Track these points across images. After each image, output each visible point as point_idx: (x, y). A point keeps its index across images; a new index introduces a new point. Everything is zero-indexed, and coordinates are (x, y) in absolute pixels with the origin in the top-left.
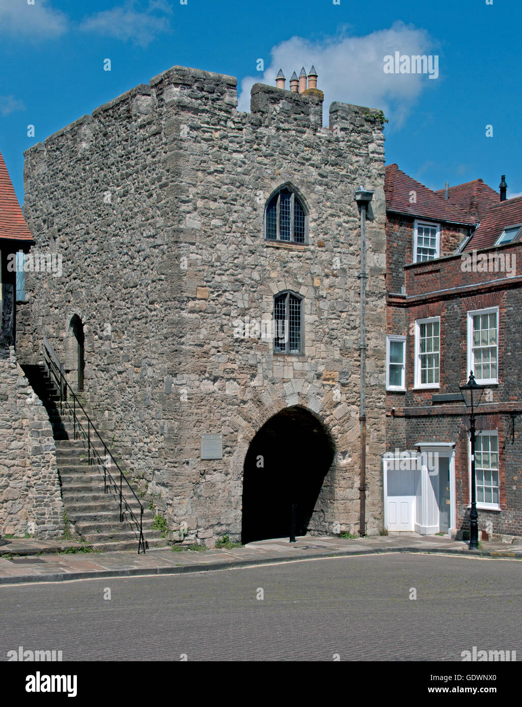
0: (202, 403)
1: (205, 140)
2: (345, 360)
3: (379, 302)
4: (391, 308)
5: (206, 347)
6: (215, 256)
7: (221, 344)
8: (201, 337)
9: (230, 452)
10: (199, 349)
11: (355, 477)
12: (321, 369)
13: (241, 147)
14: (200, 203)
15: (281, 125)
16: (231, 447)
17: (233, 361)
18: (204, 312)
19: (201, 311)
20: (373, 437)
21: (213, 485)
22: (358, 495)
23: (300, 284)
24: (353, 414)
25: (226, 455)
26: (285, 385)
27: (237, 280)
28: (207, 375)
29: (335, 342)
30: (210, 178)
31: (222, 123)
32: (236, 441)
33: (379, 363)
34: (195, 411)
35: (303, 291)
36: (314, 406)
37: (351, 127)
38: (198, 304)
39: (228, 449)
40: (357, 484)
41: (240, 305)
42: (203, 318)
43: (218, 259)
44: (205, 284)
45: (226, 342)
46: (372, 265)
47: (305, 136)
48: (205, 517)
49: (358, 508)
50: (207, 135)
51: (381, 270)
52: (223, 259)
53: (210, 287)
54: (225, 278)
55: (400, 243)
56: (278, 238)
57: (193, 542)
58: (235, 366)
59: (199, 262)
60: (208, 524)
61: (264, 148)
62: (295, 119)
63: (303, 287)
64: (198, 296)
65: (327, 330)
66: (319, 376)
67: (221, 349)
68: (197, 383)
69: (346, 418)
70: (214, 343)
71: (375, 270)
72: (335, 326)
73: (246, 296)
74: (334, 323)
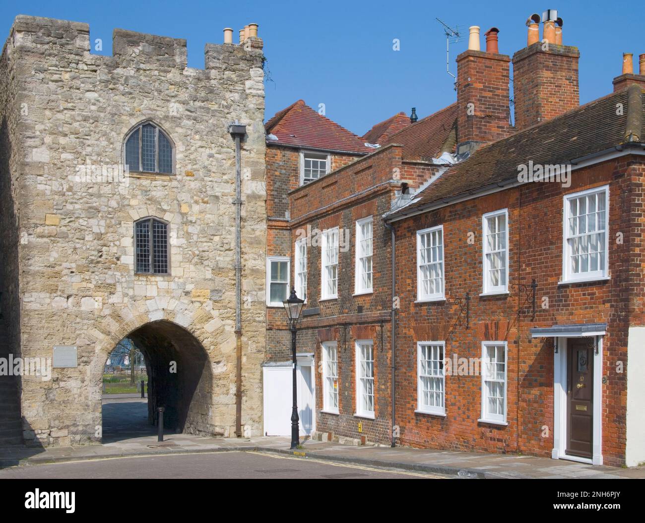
0: (54, 318)
1: (53, 81)
2: (218, 279)
3: (258, 226)
4: (273, 232)
5: (57, 268)
6: (66, 187)
7: (74, 265)
8: (52, 259)
9: (86, 362)
10: (49, 269)
11: (230, 384)
12: (189, 287)
13: (95, 86)
14: (48, 139)
15: (142, 66)
16: (88, 357)
17: (89, 281)
18: (54, 236)
19: (50, 236)
20: (251, 347)
21: (67, 391)
22: (234, 401)
23: (165, 211)
24: (227, 328)
25: (82, 364)
26: (148, 302)
27: (90, 208)
28: (59, 293)
29: (206, 263)
30: (59, 116)
31: (74, 65)
32: (93, 352)
33: (258, 281)
34: (46, 325)
35: (167, 217)
36: (182, 321)
37: (224, 67)
38: (46, 230)
39: (85, 359)
40: (233, 389)
41: (96, 230)
42: (54, 242)
43: (70, 189)
44: (55, 211)
45: (80, 263)
46: (249, 192)
47: (170, 75)
48: (58, 418)
49: (234, 411)
50: (56, 77)
51: (260, 197)
52: (75, 189)
53: (61, 214)
54: (77, 206)
55: (284, 171)
56: (141, 169)
57: (46, 440)
58: (92, 286)
59: (48, 192)
60: (61, 425)
61: (121, 88)
62: (158, 60)
63: (167, 214)
64: (47, 223)
65: (197, 252)
66: (187, 293)
67: (74, 270)
68: (48, 301)
69: (220, 332)
70: (67, 265)
71: (253, 197)
72: (206, 248)
73: (102, 223)
74: (205, 246)
